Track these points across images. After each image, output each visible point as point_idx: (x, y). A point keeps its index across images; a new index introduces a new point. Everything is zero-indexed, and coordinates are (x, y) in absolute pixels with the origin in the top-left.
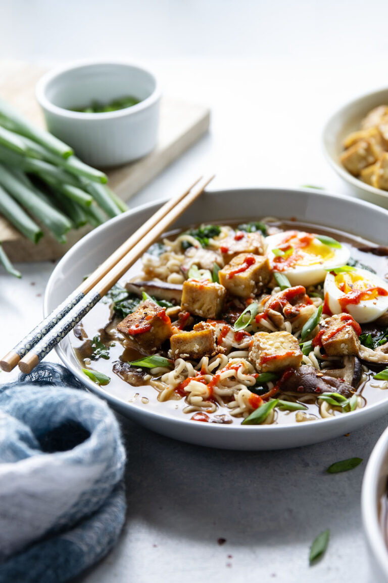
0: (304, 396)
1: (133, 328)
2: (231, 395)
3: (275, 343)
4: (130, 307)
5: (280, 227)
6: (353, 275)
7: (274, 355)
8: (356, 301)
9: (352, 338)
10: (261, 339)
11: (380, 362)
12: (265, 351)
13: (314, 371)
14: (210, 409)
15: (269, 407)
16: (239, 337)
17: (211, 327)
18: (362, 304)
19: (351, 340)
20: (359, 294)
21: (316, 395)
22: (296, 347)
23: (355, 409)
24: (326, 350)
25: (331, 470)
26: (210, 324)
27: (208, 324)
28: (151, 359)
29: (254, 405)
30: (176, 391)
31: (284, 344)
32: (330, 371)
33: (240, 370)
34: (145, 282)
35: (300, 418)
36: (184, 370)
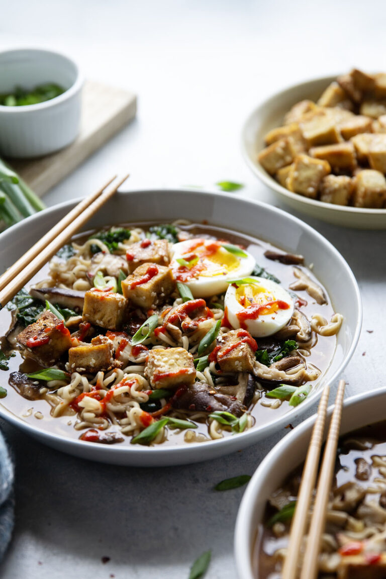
0: (195, 414)
1: (32, 340)
2: (123, 412)
3: (169, 360)
4: (34, 315)
5: (190, 231)
6: (255, 287)
7: (167, 373)
8: (254, 316)
9: (246, 356)
10: (156, 356)
11: (273, 380)
12: (159, 369)
13: (207, 389)
14: (102, 426)
15: (159, 426)
16: (136, 351)
17: (109, 341)
18: (260, 319)
19: (245, 358)
20: (257, 309)
21: (207, 413)
22: (190, 365)
23: (243, 431)
24: (221, 366)
25: (220, 487)
26: (107, 338)
27: (105, 337)
28: (47, 372)
29: (145, 423)
30: (71, 406)
31: (179, 360)
32: (224, 387)
33: (133, 387)
34: (50, 289)
35: (189, 437)
36: (80, 384)
